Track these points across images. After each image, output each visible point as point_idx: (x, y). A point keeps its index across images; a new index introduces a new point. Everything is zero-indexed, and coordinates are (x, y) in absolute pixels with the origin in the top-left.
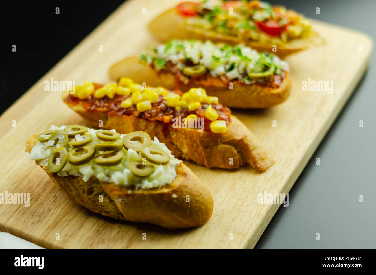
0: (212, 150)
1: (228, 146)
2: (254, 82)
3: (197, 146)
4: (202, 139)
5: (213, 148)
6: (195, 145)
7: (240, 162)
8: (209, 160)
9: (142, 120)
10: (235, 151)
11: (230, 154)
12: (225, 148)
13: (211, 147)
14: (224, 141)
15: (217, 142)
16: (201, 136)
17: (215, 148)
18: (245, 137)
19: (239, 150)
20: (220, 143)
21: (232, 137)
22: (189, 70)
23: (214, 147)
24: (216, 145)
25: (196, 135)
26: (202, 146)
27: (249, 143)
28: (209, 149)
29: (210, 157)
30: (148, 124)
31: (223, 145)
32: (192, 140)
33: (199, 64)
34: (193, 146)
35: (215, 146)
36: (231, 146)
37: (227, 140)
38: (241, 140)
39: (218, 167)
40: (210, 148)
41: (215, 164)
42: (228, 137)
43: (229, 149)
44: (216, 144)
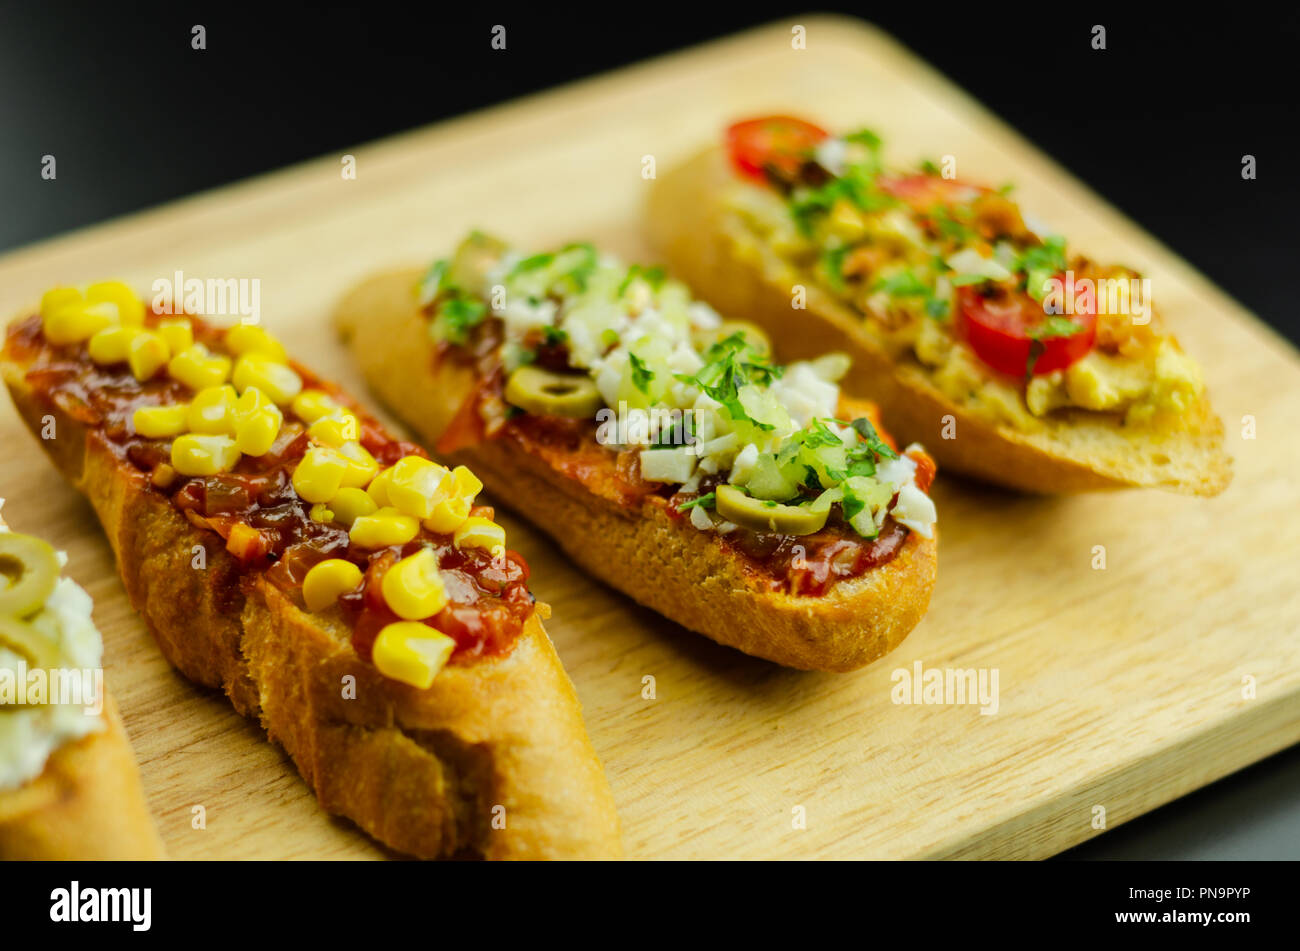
0: (351, 740)
1: (418, 752)
2: (728, 527)
3: (301, 699)
4: (323, 680)
5: (358, 736)
6: (295, 691)
7: (445, 839)
8: (331, 776)
9: (164, 507)
10: (440, 785)
11: (412, 786)
12: (402, 751)
13: (351, 725)
14: (409, 723)
15: (382, 712)
16: (323, 661)
17: (365, 736)
18: (512, 741)
19: (468, 786)
20: (390, 724)
21: (449, 717)
22: (530, 385)
23: (363, 730)
24: (372, 726)
25: (311, 649)
26: (316, 708)
27: (511, 774)
28: (340, 730)
29: (336, 766)
30: (180, 533)
31: (399, 739)
32: (293, 667)
33: (582, 372)
34: (287, 694)
35: (368, 729)
36: (431, 758)
37: (423, 724)
38: (484, 750)
39: (358, 821)
40: (345, 727)
41: (349, 806)
42: (433, 715)
43: (420, 765)
44: (376, 724)
